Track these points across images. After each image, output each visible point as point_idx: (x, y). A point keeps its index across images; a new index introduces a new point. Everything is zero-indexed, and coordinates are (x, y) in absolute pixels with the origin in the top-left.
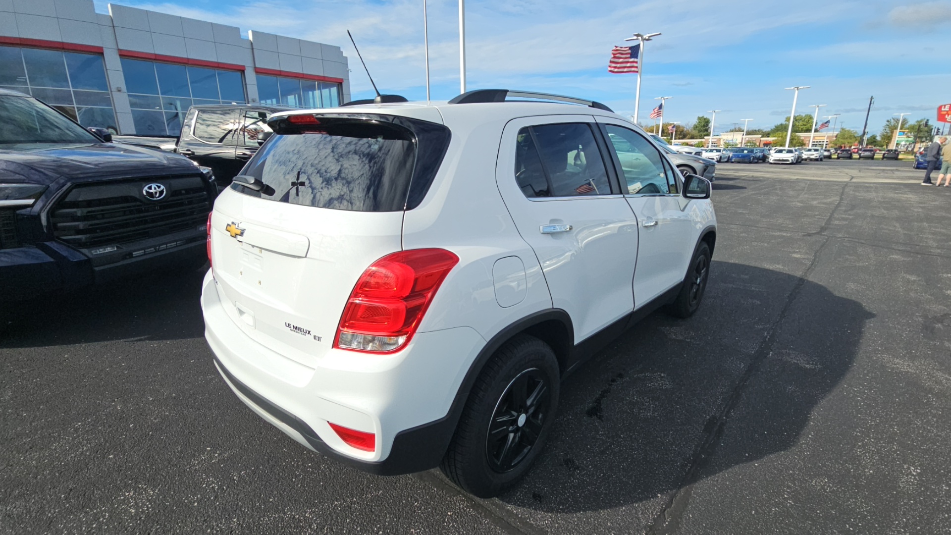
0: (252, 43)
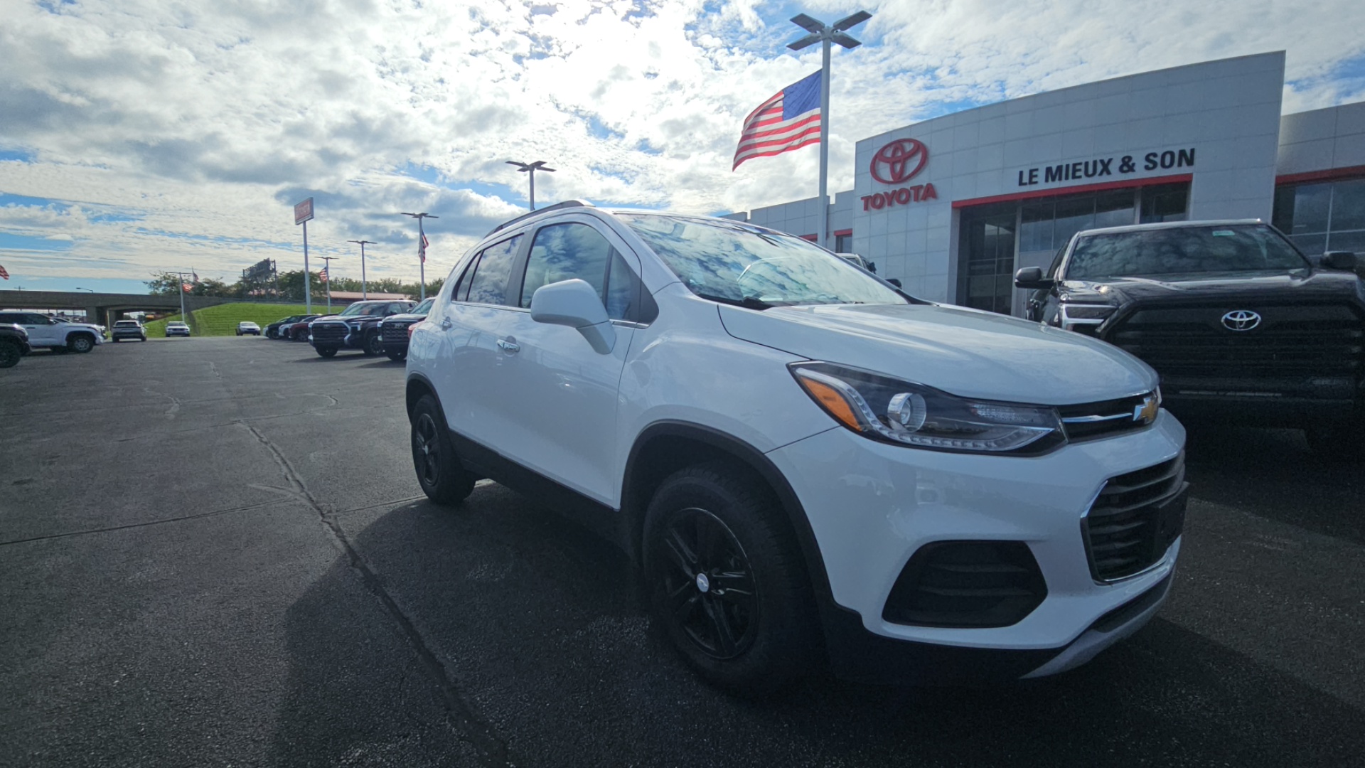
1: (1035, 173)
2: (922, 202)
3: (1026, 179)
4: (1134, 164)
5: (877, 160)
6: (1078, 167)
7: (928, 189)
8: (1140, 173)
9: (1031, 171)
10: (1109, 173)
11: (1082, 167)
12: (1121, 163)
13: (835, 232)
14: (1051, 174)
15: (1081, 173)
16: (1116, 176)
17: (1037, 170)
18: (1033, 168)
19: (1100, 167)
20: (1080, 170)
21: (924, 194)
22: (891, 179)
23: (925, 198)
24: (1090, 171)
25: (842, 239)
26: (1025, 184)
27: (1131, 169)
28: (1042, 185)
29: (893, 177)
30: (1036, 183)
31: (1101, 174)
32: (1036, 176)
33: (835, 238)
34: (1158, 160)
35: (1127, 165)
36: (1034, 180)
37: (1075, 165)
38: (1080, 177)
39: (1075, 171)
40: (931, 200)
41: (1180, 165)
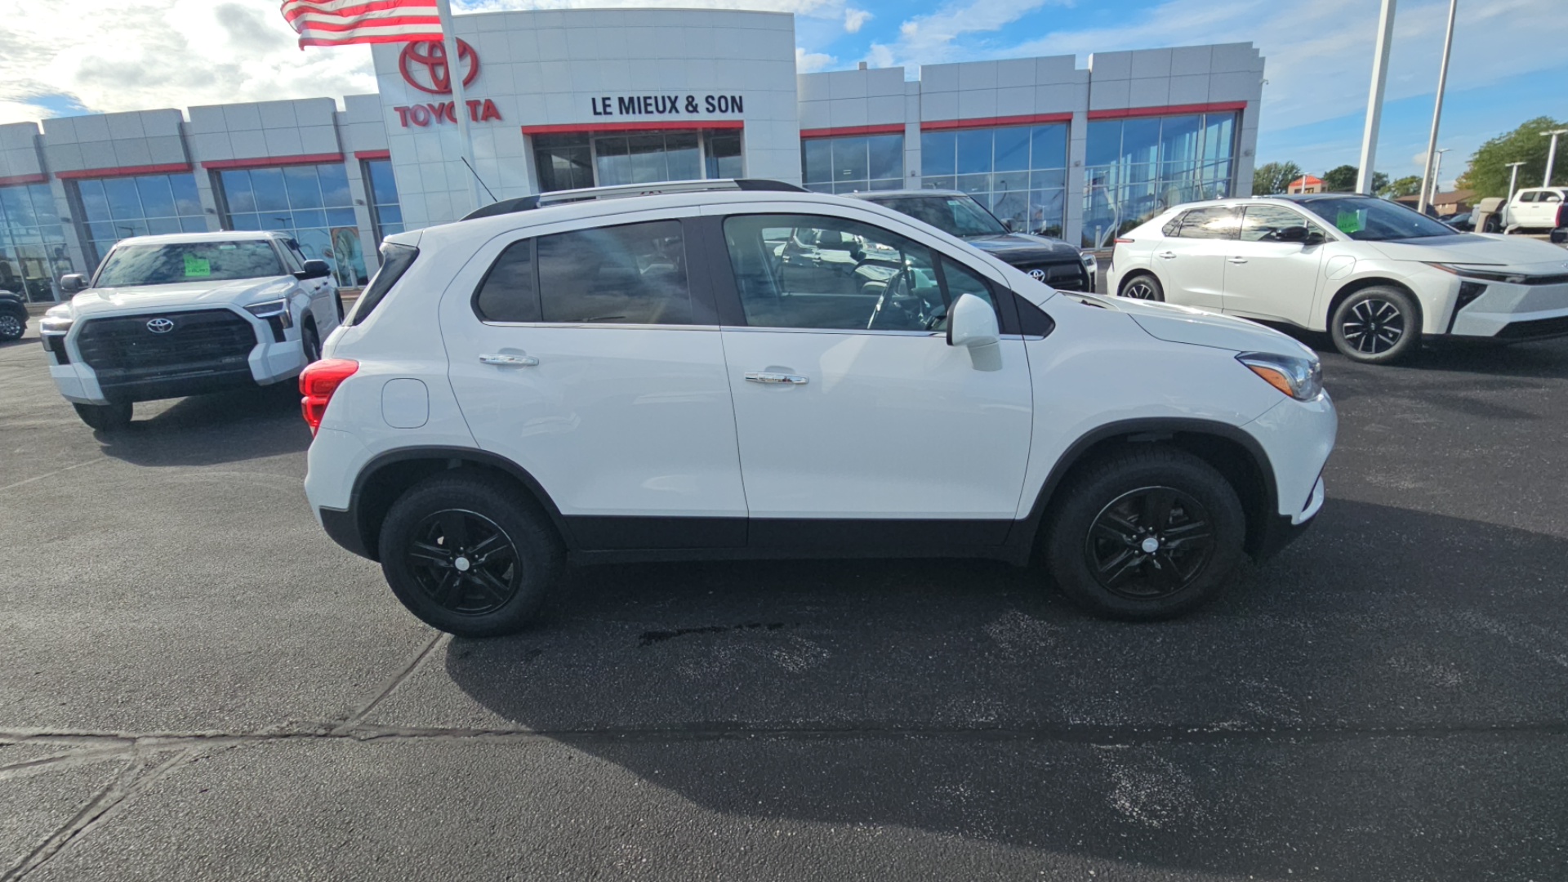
0: (1090, 74)
1: (607, 102)
2: (483, 123)
3: (600, 109)
4: (697, 105)
5: (408, 57)
6: (649, 101)
7: (488, 107)
8: (703, 116)
9: (604, 99)
10: (677, 111)
11: (652, 101)
12: (686, 103)
13: (357, 154)
14: (626, 105)
15: (652, 108)
16: (683, 116)
17: (609, 99)
18: (606, 96)
19: (668, 105)
20: (650, 105)
21: (484, 112)
22: (434, 88)
23: (486, 118)
24: (661, 108)
25: (368, 164)
26: (600, 114)
27: (695, 110)
28: (617, 117)
29: (436, 85)
30: (611, 113)
31: (670, 111)
32: (609, 106)
33: (357, 161)
34: (715, 103)
35: (691, 106)
36: (608, 110)
37: (646, 98)
38: (652, 112)
39: (646, 105)
40: (494, 121)
41: (733, 111)
